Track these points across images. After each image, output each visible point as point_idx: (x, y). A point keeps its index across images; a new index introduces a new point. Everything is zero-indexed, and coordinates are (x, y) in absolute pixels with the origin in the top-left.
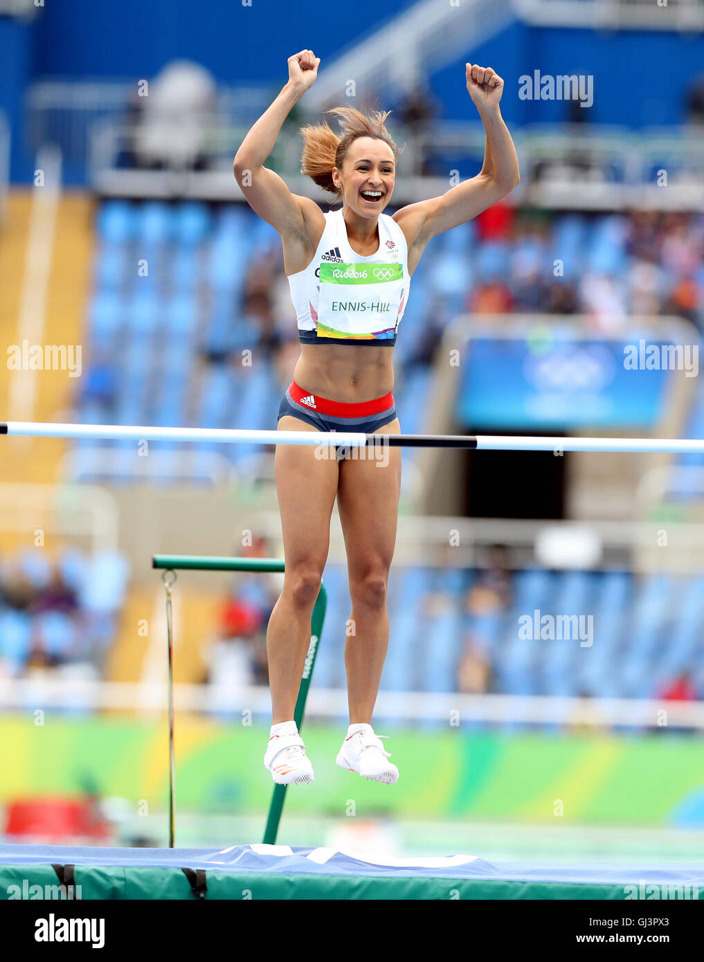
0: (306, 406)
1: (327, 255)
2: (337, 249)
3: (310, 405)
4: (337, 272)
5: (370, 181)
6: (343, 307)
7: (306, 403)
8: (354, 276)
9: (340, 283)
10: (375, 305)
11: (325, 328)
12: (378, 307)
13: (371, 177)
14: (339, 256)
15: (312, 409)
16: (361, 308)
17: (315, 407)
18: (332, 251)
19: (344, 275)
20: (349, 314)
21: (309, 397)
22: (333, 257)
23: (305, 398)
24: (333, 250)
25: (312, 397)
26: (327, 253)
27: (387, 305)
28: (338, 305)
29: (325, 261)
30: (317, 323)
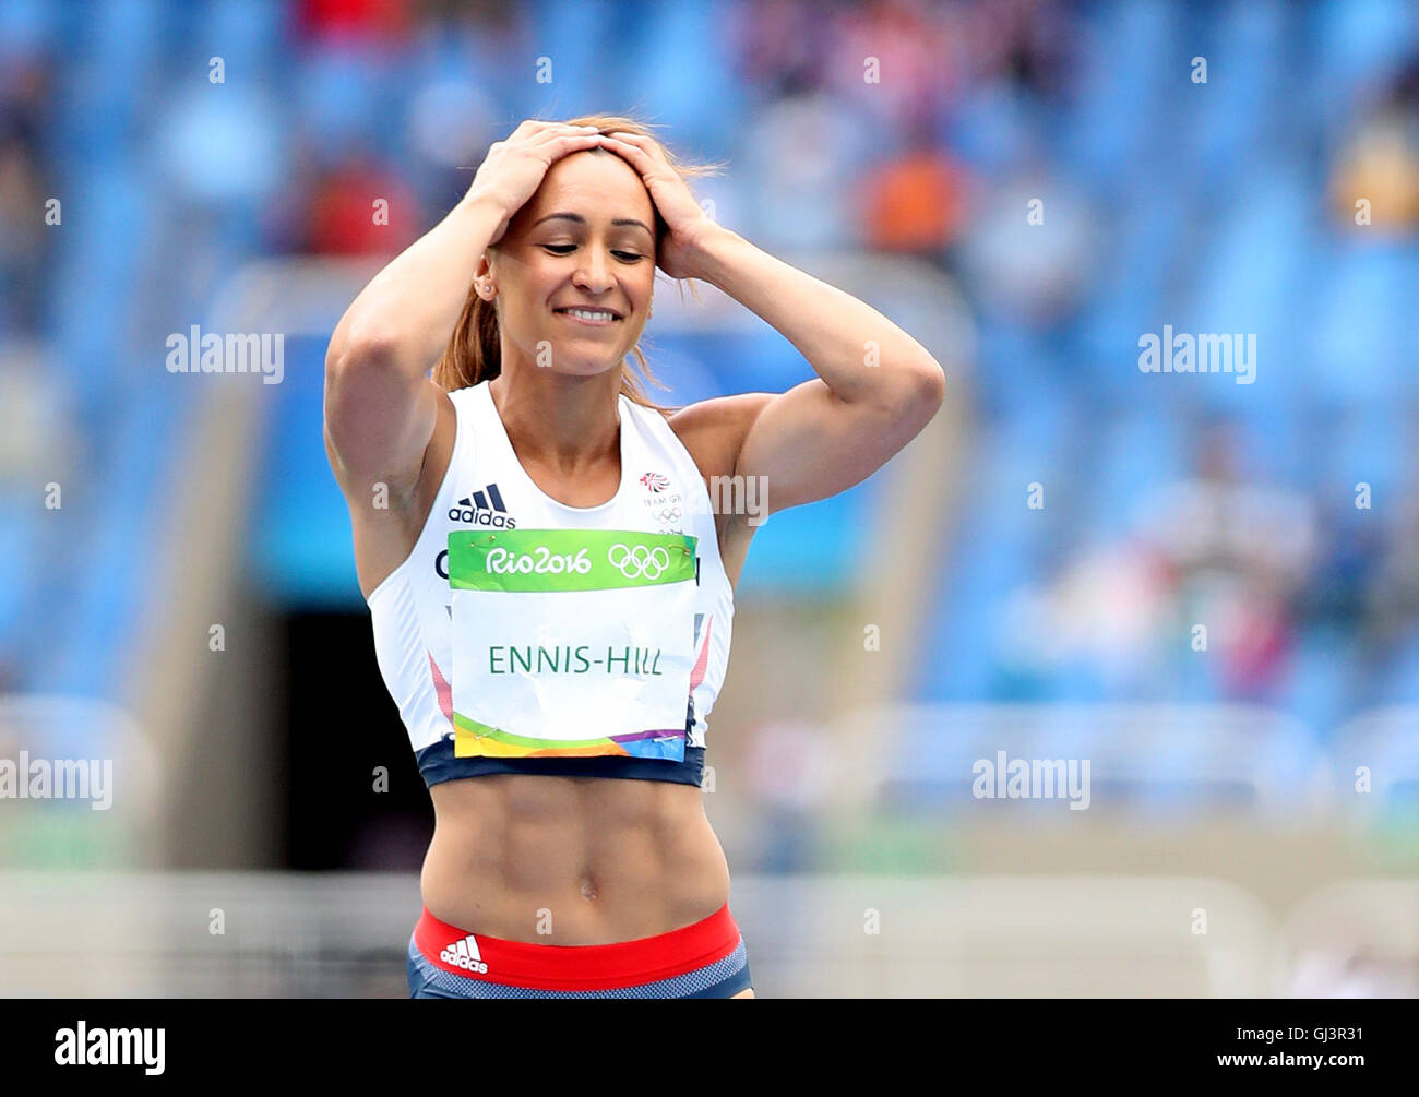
0: (457, 970)
1: (464, 508)
2: (493, 489)
3: (468, 965)
4: (497, 557)
5: (581, 278)
6: (523, 661)
7: (456, 962)
8: (551, 567)
9: (507, 591)
10: (619, 653)
11: (476, 730)
12: (626, 660)
13: (583, 266)
14: (500, 506)
15: (476, 976)
16: (576, 664)
17: (483, 968)
18: (479, 497)
19: (520, 565)
20: (542, 683)
21: (461, 944)
22: (482, 511)
23: (451, 948)
24: (481, 493)
25: (471, 940)
26: (465, 502)
27: (652, 654)
28: (505, 654)
29: (460, 526)
30: (450, 717)
